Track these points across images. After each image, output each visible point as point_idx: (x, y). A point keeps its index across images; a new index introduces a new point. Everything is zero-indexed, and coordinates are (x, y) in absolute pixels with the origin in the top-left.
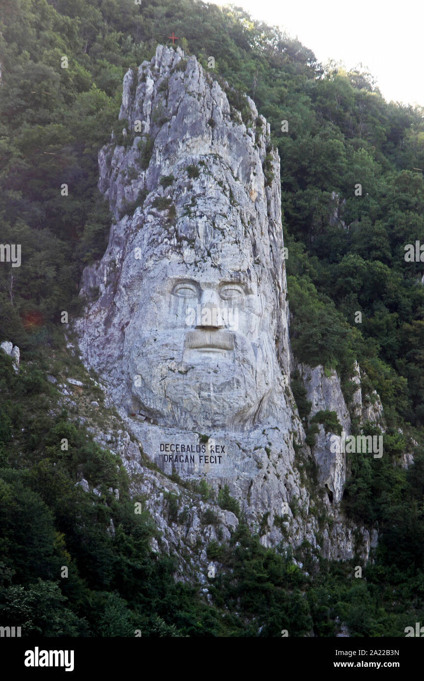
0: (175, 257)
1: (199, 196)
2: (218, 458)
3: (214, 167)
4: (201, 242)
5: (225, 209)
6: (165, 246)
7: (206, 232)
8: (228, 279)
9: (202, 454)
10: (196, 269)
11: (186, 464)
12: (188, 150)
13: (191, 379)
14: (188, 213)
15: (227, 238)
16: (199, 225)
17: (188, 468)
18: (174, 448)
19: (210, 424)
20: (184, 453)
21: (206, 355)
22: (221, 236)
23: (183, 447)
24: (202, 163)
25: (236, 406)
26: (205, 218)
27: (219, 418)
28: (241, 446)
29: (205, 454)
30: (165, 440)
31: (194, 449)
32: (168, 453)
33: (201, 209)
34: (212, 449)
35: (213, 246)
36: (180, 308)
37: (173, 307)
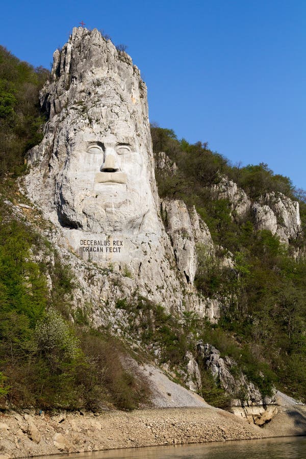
0: (87, 129)
1: (102, 96)
2: (118, 249)
3: (110, 82)
5: (118, 103)
6: (81, 124)
7: (106, 115)
9: (107, 246)
11: (97, 253)
14: (95, 105)
16: (102, 111)
17: (99, 255)
18: (89, 243)
19: (112, 229)
20: (96, 246)
21: (109, 186)
23: (95, 242)
24: (102, 80)
26: (106, 107)
28: (133, 241)
29: (110, 246)
30: (84, 238)
31: (103, 243)
32: (86, 246)
33: (103, 102)
34: (114, 243)
35: (111, 122)
36: (91, 160)
37: (87, 159)
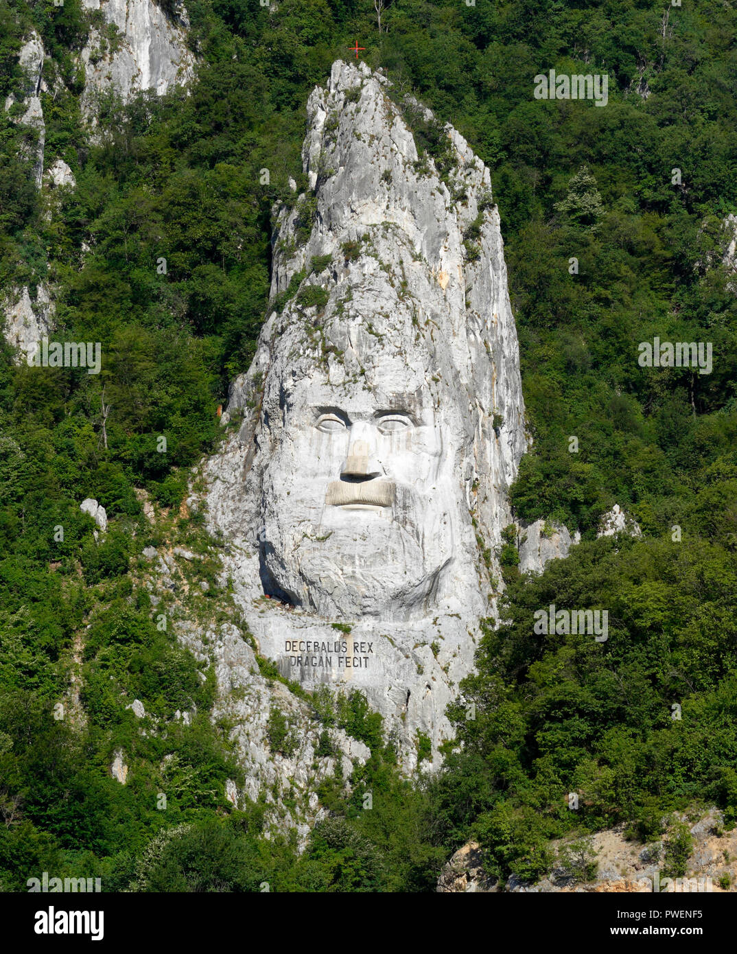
0: (317, 377)
1: (356, 286)
2: (363, 660)
3: (383, 242)
4: (352, 353)
5: (389, 305)
6: (305, 361)
7: (359, 340)
8: (386, 407)
9: (342, 654)
10: (343, 394)
11: (319, 670)
12: (356, 217)
13: (330, 549)
14: (340, 311)
15: (387, 348)
16: (351, 329)
17: (323, 674)
18: (304, 647)
20: (317, 654)
21: (353, 514)
22: (378, 346)
23: (316, 645)
24: (366, 238)
25: (391, 586)
26: (360, 319)
27: (369, 603)
28: (396, 643)
29: (346, 655)
30: (292, 635)
31: (332, 648)
32: (296, 654)
33: (356, 305)
34: (355, 648)
35: (368, 359)
36: (323, 448)
37: (314, 447)
